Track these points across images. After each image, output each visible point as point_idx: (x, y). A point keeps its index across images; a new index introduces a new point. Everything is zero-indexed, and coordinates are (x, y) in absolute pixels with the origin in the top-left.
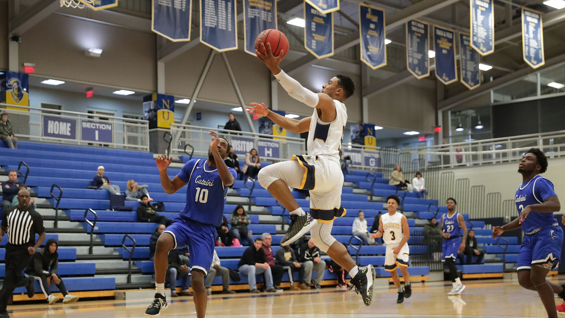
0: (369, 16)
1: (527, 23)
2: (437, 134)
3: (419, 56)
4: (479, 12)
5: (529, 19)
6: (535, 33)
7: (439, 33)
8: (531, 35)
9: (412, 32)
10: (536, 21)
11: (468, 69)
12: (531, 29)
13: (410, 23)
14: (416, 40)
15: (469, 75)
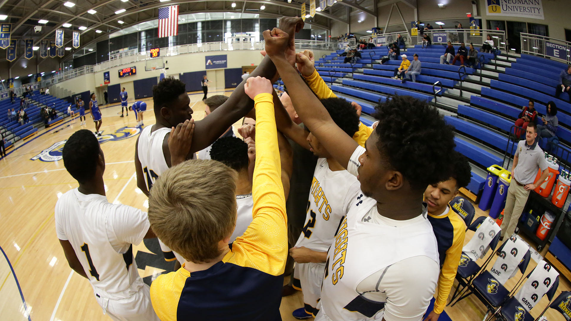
0: (28, 42)
1: (75, 35)
2: (60, 70)
3: (44, 51)
4: (59, 34)
5: (75, 34)
6: (77, 38)
7: (52, 42)
8: (76, 38)
9: (42, 44)
10: (78, 34)
11: (61, 51)
12: (76, 36)
13: (42, 41)
14: (44, 46)
15: (61, 53)
